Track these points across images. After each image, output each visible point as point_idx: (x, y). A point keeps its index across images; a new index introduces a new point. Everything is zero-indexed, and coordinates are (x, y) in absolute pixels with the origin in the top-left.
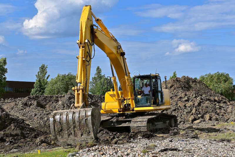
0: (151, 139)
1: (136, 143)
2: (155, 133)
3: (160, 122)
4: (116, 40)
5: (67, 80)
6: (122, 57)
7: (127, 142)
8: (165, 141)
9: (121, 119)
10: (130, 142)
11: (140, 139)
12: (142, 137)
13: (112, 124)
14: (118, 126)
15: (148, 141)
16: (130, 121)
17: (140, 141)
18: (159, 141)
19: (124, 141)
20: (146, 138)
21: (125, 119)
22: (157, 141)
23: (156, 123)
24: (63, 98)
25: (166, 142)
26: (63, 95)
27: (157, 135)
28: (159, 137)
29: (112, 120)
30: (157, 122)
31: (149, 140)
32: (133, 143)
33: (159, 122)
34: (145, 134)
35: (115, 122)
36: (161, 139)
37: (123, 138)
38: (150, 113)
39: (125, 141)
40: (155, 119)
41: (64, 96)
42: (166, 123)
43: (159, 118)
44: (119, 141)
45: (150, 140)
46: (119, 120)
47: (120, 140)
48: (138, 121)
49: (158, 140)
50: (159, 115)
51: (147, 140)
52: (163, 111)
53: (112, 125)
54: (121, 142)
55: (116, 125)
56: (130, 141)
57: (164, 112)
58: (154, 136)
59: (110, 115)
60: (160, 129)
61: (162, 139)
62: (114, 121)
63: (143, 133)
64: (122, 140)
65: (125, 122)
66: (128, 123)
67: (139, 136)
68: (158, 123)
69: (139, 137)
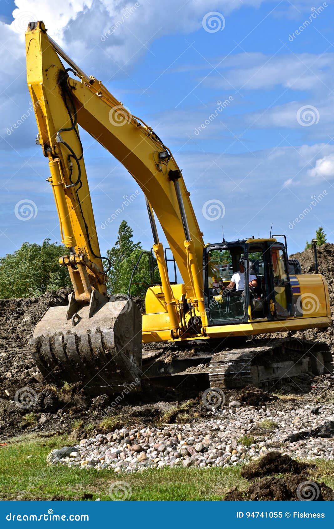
0: (263, 407)
1: (226, 418)
2: (274, 391)
3: (286, 360)
4: (157, 137)
5: (44, 258)
6: (172, 182)
7: (202, 416)
8: (300, 411)
9: (182, 355)
10: (209, 417)
11: (234, 407)
12: (239, 404)
13: (162, 370)
14: (176, 374)
15: (255, 414)
16: (207, 362)
17: (234, 412)
18: (283, 413)
19: (192, 415)
20: (250, 404)
21: (194, 355)
22: (279, 412)
23: (275, 365)
24: (34, 305)
25: (303, 414)
26: (33, 299)
27: (280, 397)
28: (285, 401)
29: (161, 358)
30: (277, 362)
31: (258, 410)
32: (217, 418)
33: (282, 361)
34: (248, 394)
35: (168, 364)
36: (288, 406)
37: (189, 405)
38: (258, 337)
39: (196, 414)
40: (272, 353)
41: (36, 301)
42: (301, 363)
43: (284, 352)
44: (179, 415)
45: (260, 411)
46: (179, 359)
47: (182, 412)
48: (227, 359)
49: (281, 411)
50: (283, 344)
51: (252, 411)
52: (294, 332)
53: (162, 373)
54: (186, 416)
55: (171, 371)
56: (208, 413)
57: (295, 336)
58: (271, 400)
59: (155, 345)
60: (286, 381)
61: (290, 407)
62: (166, 361)
63: (243, 392)
64: (187, 411)
65: (195, 363)
66: (201, 365)
67: (233, 400)
68: (280, 364)
69: (232, 403)
